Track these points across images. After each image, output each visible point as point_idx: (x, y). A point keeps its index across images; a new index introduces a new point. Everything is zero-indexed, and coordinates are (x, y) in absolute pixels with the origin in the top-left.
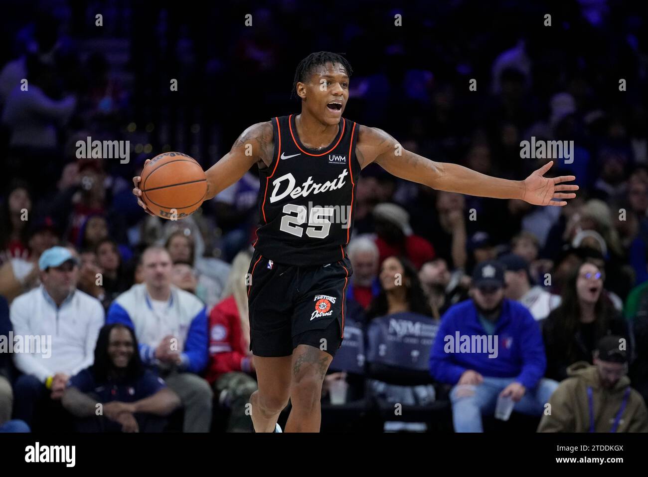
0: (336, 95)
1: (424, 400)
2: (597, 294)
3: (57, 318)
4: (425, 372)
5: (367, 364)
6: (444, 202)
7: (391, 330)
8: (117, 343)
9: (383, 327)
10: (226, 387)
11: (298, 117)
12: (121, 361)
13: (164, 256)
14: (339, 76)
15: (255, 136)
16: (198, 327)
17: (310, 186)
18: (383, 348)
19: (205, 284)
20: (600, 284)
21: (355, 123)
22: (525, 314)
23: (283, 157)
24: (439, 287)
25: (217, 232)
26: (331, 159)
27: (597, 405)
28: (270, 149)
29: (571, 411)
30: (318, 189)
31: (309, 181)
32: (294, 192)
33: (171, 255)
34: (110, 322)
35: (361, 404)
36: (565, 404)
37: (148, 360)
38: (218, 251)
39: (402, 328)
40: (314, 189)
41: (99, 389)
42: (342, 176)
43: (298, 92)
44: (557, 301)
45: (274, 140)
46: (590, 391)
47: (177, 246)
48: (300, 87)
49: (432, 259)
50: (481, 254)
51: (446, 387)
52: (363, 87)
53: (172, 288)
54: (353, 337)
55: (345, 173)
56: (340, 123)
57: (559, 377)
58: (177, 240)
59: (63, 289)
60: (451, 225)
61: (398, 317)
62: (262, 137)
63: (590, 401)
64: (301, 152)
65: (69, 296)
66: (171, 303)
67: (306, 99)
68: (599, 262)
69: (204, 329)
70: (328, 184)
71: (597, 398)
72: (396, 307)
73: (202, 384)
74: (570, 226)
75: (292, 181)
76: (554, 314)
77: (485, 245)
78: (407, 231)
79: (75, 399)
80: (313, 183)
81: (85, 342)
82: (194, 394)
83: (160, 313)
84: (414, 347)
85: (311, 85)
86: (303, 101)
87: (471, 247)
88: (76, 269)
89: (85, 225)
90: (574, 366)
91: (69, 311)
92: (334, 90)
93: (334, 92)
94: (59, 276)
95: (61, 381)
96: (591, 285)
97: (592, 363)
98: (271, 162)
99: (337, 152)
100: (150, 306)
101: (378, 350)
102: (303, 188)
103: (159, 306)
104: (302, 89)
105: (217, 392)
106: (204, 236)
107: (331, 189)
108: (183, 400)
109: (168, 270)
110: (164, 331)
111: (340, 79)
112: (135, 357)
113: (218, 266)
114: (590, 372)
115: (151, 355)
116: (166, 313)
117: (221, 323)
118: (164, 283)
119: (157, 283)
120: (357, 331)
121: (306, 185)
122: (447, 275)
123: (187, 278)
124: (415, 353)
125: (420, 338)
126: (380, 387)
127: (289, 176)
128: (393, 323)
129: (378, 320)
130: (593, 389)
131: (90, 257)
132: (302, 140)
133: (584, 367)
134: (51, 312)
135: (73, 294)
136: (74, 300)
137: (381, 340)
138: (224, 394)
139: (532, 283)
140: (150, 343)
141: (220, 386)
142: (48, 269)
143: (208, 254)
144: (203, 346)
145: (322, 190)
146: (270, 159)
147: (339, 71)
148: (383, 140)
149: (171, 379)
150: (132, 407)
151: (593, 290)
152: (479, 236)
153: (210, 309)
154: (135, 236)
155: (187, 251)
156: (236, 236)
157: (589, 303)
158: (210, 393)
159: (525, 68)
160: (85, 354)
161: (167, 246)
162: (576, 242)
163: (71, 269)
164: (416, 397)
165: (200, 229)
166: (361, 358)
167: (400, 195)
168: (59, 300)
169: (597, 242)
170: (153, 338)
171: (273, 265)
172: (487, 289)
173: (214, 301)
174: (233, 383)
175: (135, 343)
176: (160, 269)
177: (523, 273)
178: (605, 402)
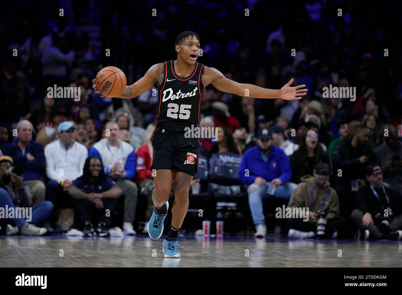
0: (194, 51)
1: (235, 192)
2: (315, 144)
3: (66, 154)
4: (236, 179)
5: (209, 175)
6: (245, 101)
7: (220, 160)
8: (94, 165)
9: (216, 159)
10: (144, 186)
11: (175, 61)
12: (96, 173)
13: (116, 126)
14: (196, 42)
15: (155, 70)
16: (131, 159)
17: (180, 94)
18: (216, 168)
19: (134, 138)
20: (316, 139)
21: (203, 65)
22: (282, 153)
23: (168, 81)
24: (243, 141)
25: (140, 115)
26: (190, 82)
27: (315, 195)
28: (162, 76)
29: (303, 198)
30: (183, 96)
31: (180, 92)
32: (172, 97)
33: (119, 125)
34: (91, 156)
35: (206, 194)
36: (300, 195)
37: (108, 173)
38: (140, 123)
39: (225, 159)
40: (182, 96)
41: (85, 187)
42: (195, 90)
43: (176, 49)
44: (297, 147)
45: (164, 72)
46: (311, 188)
47: (121, 121)
48: (177, 47)
49: (239, 128)
50: (262, 125)
51: (246, 186)
52: (207, 49)
53: (119, 140)
54: (203, 163)
55: (196, 89)
56: (196, 64)
57: (297, 182)
58: (122, 118)
59: (69, 140)
60: (248, 112)
61: (223, 154)
62: (158, 70)
63: (312, 193)
64: (176, 78)
65: (71, 144)
66: (119, 147)
67: (180, 53)
68: (316, 129)
69: (133, 159)
70: (188, 94)
71: (315, 192)
72: (222, 149)
73: (133, 184)
74: (303, 113)
75: (172, 92)
76: (295, 153)
77: (264, 121)
78: (228, 114)
79: (75, 191)
80: (181, 93)
81: (79, 165)
82: (129, 189)
83: (113, 152)
84: (231, 168)
85: (183, 46)
86: (178, 54)
87: (257, 122)
88: (75, 131)
89: (79, 111)
90: (305, 177)
91: (71, 151)
92: (193, 48)
93: (193, 49)
94: (67, 135)
95: (68, 183)
96: (312, 140)
97: (312, 175)
98: (162, 83)
99: (193, 79)
100: (109, 149)
101: (214, 169)
102: (176, 95)
103: (113, 149)
104: (178, 48)
105: (140, 189)
106: (134, 116)
107: (190, 96)
108: (124, 192)
109: (117, 132)
110: (115, 160)
111: (196, 44)
112: (102, 172)
113: (140, 130)
114: (311, 179)
115: (109, 171)
116: (116, 152)
117: (142, 156)
118: (115, 138)
119: (112, 138)
120: (204, 160)
121: (178, 94)
122: (246, 135)
123: (126, 136)
124: (231, 171)
125: (233, 164)
126: (215, 186)
127: (170, 89)
128: (221, 157)
129: (214, 155)
130: (313, 187)
131: (81, 126)
132: (176, 72)
133: (309, 177)
134: (63, 151)
135: (73, 143)
136: (74, 146)
137: (215, 165)
138: (143, 189)
139: (285, 139)
140: (109, 165)
141: (141, 186)
142: (62, 132)
143: (136, 125)
144: (133, 167)
145: (186, 96)
146: (162, 81)
147: (195, 40)
148: (215, 73)
149: (119, 182)
150: (100, 195)
151: (313, 142)
152: (261, 117)
153: (137, 150)
154: (102, 117)
155: (126, 124)
156: (149, 117)
157: (311, 148)
158: (137, 189)
159: (282, 40)
160: (79, 171)
161: (117, 121)
162: (307, 120)
163: (73, 131)
164: (231, 191)
165: (132, 113)
166: (206, 173)
167: (224, 98)
168: (67, 145)
169: (316, 120)
170: (110, 163)
171: (165, 131)
172: (265, 139)
173: (138, 146)
174: (147, 184)
175: (102, 165)
176: (114, 132)
177: (281, 134)
178: (319, 194)
